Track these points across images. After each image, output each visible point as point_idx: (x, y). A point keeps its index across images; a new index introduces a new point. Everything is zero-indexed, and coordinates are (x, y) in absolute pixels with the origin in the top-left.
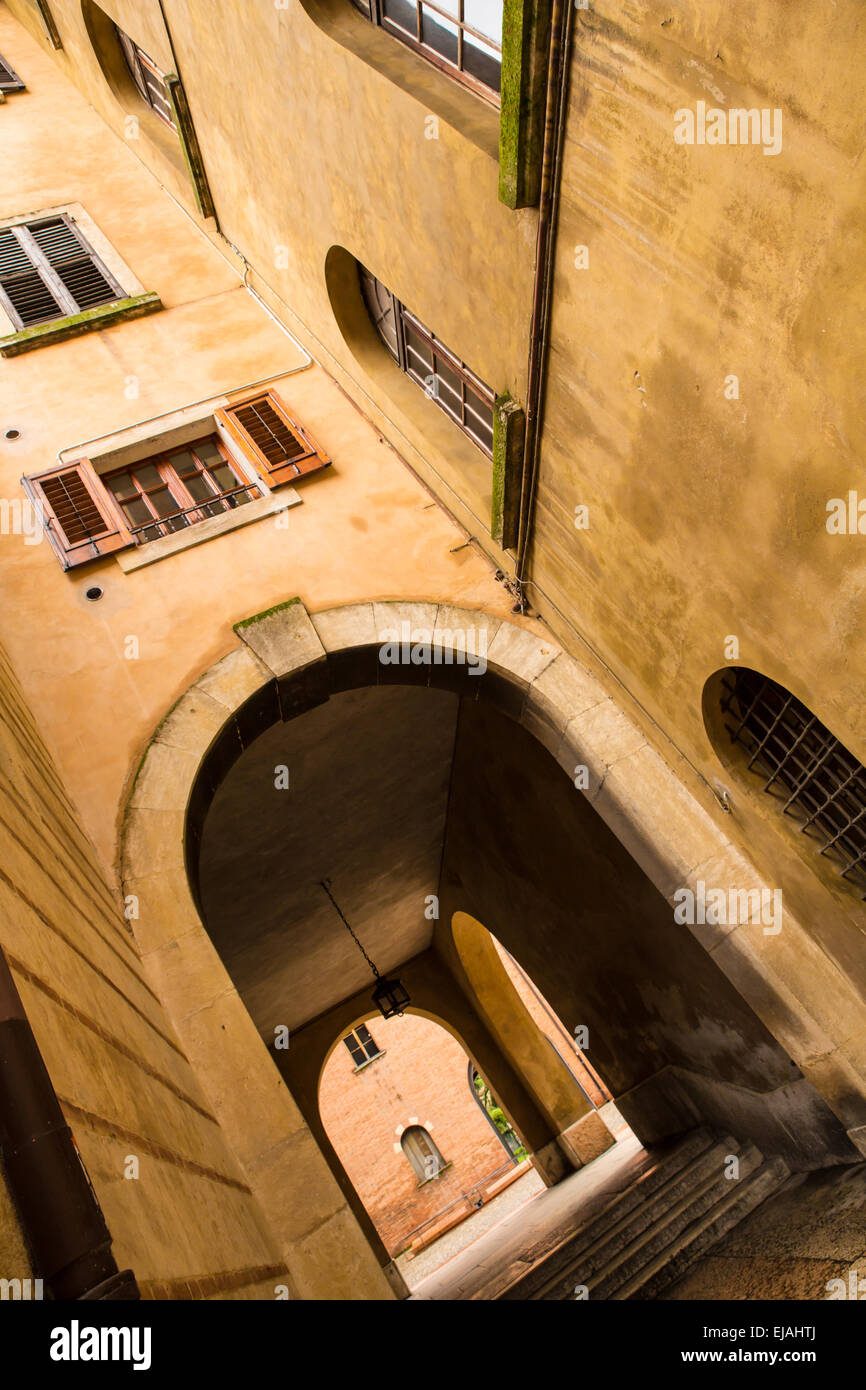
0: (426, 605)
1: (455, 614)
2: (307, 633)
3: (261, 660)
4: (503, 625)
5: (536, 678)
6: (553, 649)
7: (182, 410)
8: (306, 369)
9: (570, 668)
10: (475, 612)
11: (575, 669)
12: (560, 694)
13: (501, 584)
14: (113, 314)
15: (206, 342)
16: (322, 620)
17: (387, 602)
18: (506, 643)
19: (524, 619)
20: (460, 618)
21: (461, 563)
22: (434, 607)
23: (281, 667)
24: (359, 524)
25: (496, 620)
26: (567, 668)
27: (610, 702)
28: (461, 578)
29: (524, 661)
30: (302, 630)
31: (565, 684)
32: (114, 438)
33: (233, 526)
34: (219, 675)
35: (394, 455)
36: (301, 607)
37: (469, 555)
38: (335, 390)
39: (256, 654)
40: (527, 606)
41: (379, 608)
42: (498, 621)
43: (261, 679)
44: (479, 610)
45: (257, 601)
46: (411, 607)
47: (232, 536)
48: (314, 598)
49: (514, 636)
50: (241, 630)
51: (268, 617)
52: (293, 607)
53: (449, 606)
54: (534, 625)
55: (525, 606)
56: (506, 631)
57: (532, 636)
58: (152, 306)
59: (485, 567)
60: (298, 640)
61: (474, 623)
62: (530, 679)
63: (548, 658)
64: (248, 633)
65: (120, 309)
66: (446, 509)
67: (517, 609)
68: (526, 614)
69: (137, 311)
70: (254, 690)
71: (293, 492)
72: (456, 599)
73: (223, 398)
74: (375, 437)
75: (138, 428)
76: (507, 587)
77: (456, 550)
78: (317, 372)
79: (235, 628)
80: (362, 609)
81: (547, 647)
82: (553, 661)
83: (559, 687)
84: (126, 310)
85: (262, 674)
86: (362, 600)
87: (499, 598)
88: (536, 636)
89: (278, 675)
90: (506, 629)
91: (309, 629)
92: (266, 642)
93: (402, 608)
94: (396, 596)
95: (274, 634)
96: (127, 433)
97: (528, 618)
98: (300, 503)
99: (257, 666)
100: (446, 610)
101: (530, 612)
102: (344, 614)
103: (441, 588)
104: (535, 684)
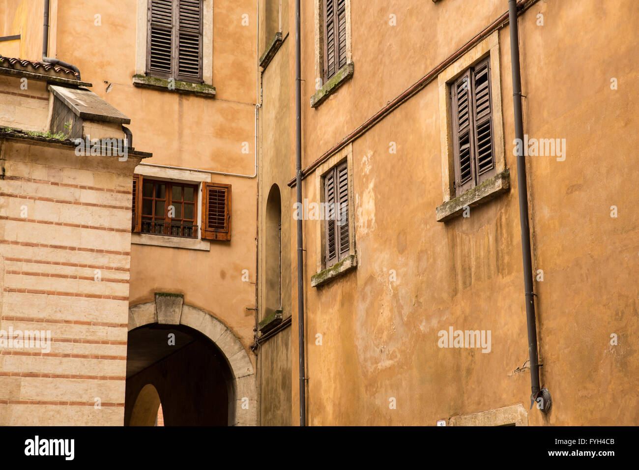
0: (223, 326)
1: (230, 336)
2: (178, 312)
3: (157, 313)
4: (242, 351)
5: (239, 378)
6: (252, 371)
7: (190, 171)
8: (252, 178)
9: (252, 382)
10: (238, 338)
11: (254, 383)
12: (242, 388)
13: (254, 333)
14: (191, 91)
15: (221, 133)
16: (186, 308)
17: (211, 316)
18: (239, 358)
19: (251, 352)
20: (231, 338)
21: (247, 315)
22: (225, 328)
23: (162, 320)
24: (223, 275)
25: (243, 346)
26: (252, 381)
27: (256, 402)
28: (243, 321)
29: (240, 369)
30: (177, 310)
31: (246, 386)
32: (157, 169)
33: (179, 247)
34: (141, 309)
35: (256, 250)
36: (182, 300)
37: (252, 314)
38: (256, 197)
39: (157, 310)
40: (256, 348)
41: (207, 316)
42: (242, 348)
43: (153, 320)
44: (239, 338)
45: (169, 286)
46: (218, 323)
47: (176, 250)
48: (189, 298)
49: (244, 357)
50: (157, 296)
51: (169, 297)
52: (179, 298)
53: (230, 331)
54: (253, 357)
55: (255, 348)
56: (242, 353)
57: (249, 361)
58: (210, 96)
59: (253, 323)
60: (173, 313)
61: (234, 343)
62: (237, 377)
63: (249, 373)
64: (159, 299)
65: (195, 90)
66: (257, 290)
67: (252, 347)
68: (253, 351)
69: (202, 95)
70: (148, 323)
71: (209, 244)
72: (235, 329)
73: (210, 174)
74: (255, 236)
75: (169, 170)
76: (255, 337)
77: (249, 309)
78: (254, 183)
79: (156, 294)
80: (201, 313)
81: (251, 369)
82: (249, 375)
83: (244, 386)
84: (197, 92)
85: (154, 318)
86: (204, 309)
87: (249, 338)
88: (251, 362)
89: (159, 322)
90: (243, 352)
91: (179, 312)
92: (163, 307)
93: (215, 321)
94: (215, 315)
95: (167, 305)
96: (163, 169)
97: (253, 353)
98: (209, 251)
99: (155, 314)
100: (229, 332)
101: (255, 351)
102: (194, 311)
103: (232, 322)
104: (237, 380)
